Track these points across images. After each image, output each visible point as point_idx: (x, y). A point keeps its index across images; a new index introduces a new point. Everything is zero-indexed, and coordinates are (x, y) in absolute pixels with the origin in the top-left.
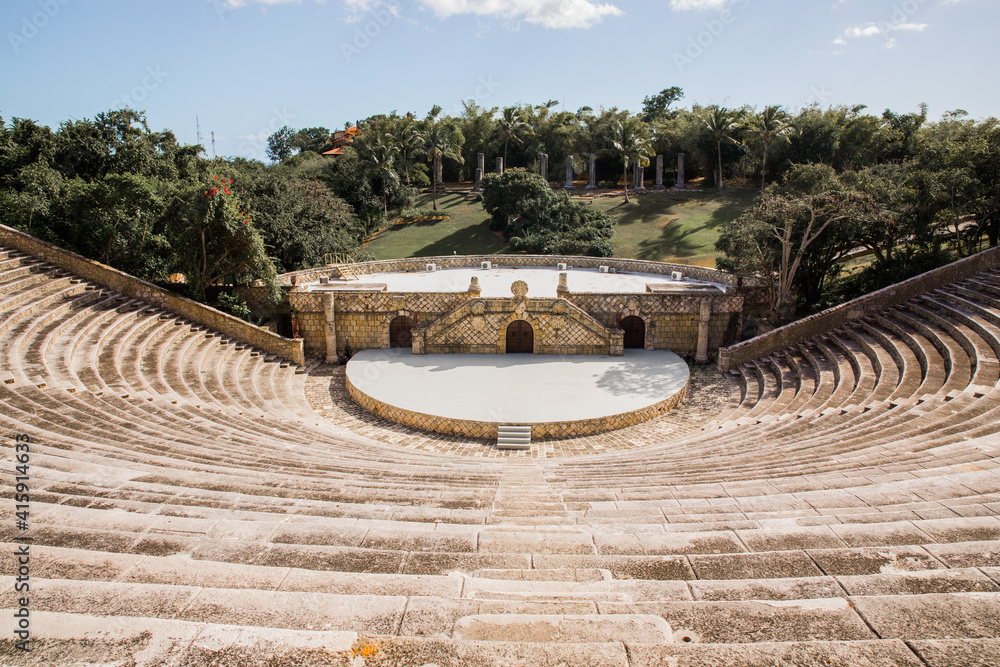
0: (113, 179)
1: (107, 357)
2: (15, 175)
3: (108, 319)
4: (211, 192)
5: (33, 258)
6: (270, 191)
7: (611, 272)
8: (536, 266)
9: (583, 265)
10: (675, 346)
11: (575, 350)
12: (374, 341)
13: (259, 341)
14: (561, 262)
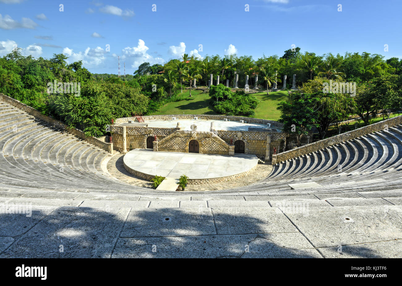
7: (245, 123)
8: (216, 120)
9: (234, 120)
10: (257, 153)
11: (215, 152)
12: (141, 146)
13: (97, 143)
14: (225, 118)
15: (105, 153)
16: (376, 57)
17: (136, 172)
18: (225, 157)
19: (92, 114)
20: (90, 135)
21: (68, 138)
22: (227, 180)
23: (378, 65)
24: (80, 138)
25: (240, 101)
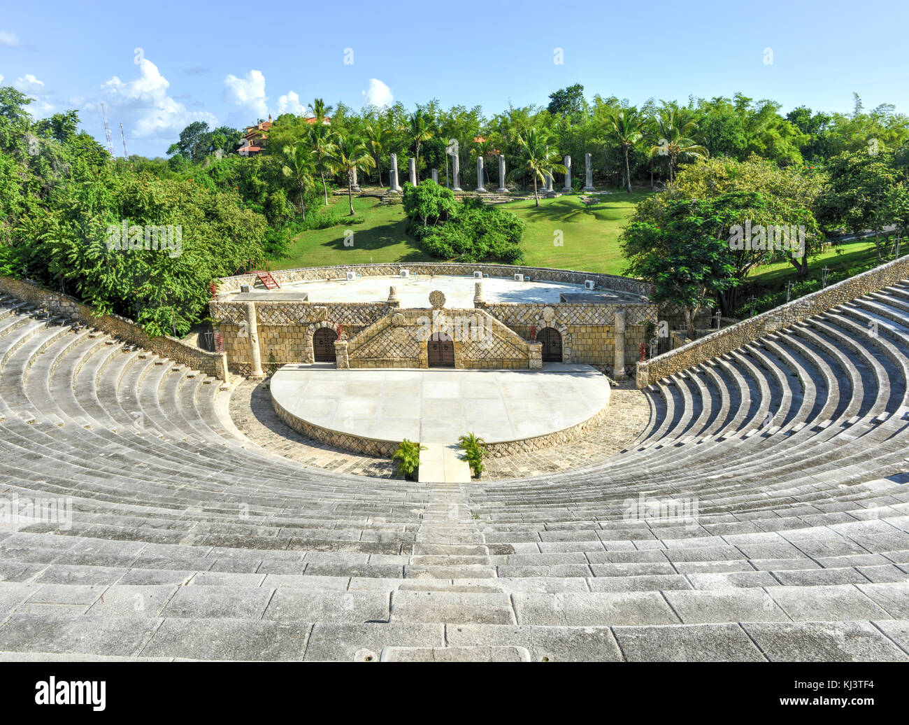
7: (526, 280)
8: (453, 275)
9: (498, 273)
10: (593, 360)
11: (495, 363)
12: (298, 355)
13: (181, 355)
14: (476, 270)
15: (208, 383)
16: (766, 107)
17: (331, 433)
18: (522, 375)
19: (156, 269)
20: (159, 332)
21: (98, 344)
22: (565, 439)
23: (770, 127)
24: (129, 343)
25: (479, 223)
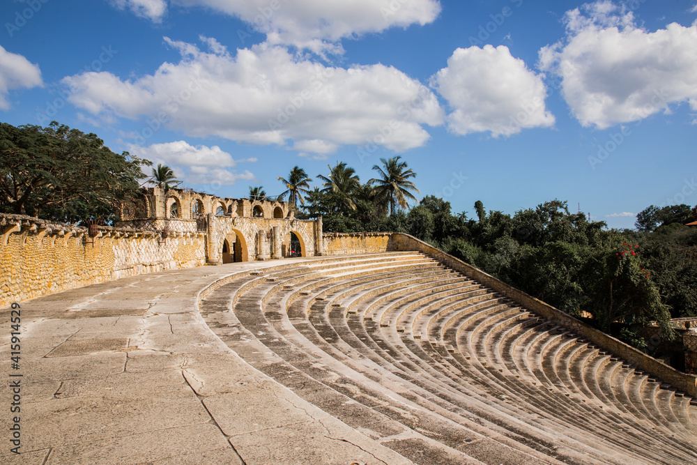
0: (550, 245)
1: (547, 363)
2: (492, 243)
3: (544, 337)
4: (620, 255)
5: (499, 294)
6: (656, 254)
